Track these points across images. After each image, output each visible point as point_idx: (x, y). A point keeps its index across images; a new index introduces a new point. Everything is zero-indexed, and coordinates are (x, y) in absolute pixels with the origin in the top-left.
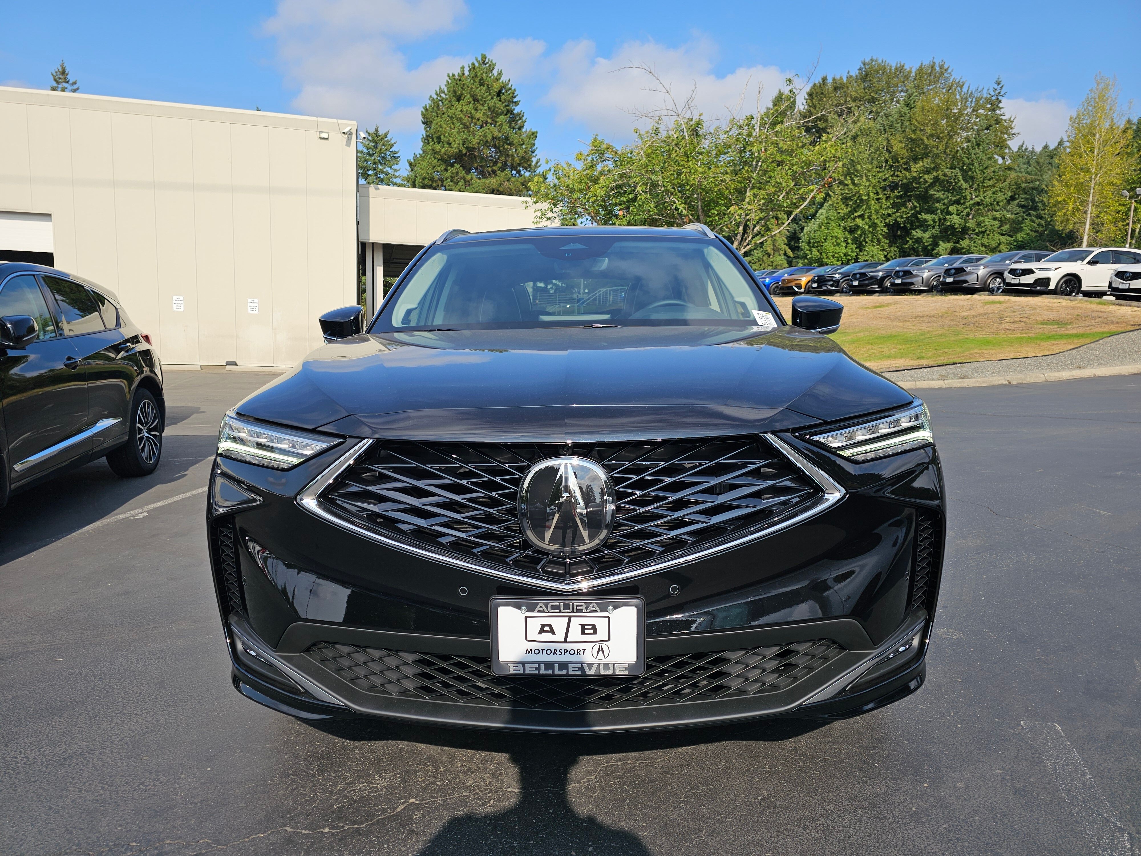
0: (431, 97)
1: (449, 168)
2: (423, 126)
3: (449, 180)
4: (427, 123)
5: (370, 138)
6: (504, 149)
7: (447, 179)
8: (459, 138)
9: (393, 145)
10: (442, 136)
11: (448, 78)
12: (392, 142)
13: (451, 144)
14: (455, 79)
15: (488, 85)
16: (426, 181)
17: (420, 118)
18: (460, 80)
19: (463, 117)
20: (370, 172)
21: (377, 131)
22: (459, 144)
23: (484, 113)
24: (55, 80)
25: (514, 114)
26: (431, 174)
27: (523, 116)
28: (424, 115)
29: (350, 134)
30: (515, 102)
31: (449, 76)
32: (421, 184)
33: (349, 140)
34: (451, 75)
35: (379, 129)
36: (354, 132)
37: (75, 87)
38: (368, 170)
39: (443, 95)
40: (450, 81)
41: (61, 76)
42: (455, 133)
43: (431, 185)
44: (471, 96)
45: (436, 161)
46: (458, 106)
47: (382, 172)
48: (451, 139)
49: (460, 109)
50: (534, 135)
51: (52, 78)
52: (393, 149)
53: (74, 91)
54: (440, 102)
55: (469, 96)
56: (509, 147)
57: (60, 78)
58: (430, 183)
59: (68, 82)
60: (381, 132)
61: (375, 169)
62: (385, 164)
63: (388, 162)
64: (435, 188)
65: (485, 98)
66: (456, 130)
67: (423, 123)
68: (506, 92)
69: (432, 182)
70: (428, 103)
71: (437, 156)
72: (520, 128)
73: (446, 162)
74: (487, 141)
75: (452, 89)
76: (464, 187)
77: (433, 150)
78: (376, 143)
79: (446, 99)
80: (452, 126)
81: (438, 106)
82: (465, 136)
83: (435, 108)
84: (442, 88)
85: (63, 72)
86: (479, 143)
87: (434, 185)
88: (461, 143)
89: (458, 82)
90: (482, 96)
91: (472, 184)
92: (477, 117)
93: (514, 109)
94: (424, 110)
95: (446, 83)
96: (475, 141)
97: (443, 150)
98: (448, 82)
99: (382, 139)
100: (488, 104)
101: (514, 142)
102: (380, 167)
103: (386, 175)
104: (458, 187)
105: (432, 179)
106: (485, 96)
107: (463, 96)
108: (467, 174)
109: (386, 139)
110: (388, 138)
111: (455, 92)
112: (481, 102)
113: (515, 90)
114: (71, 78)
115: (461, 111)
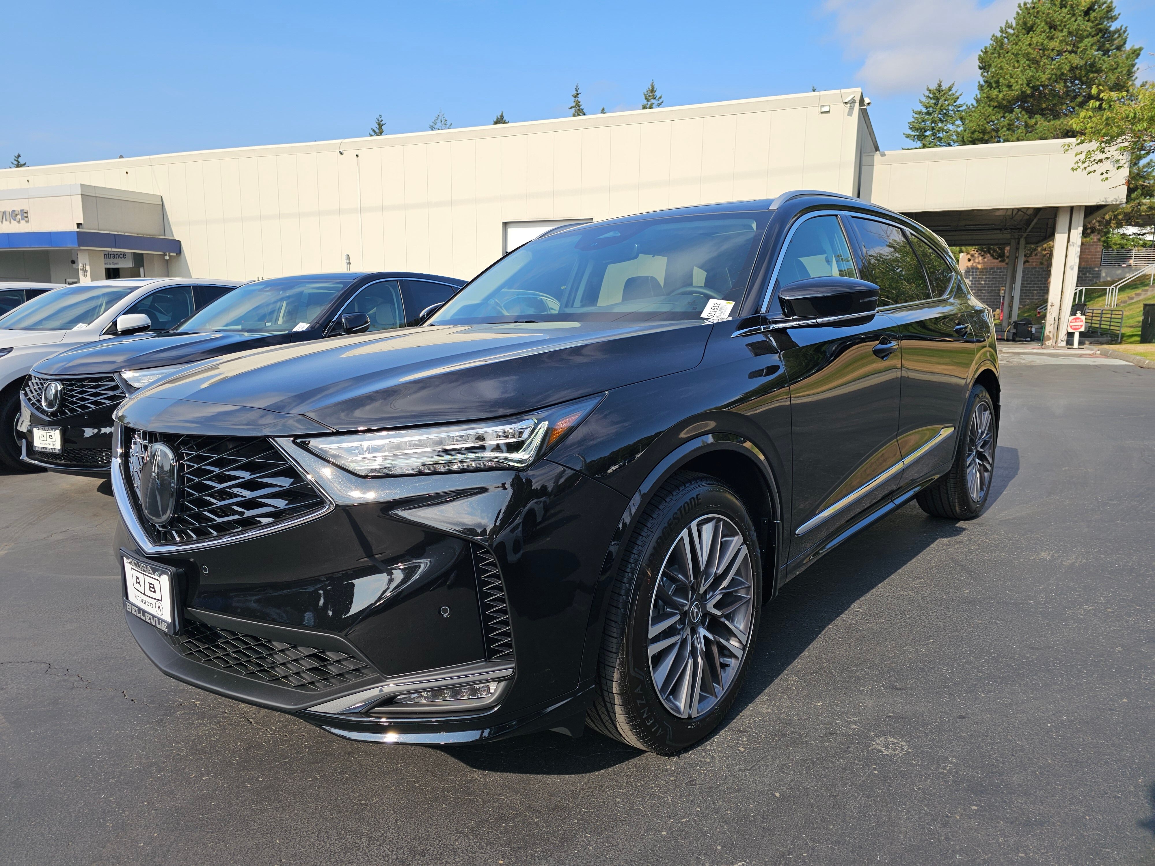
0: (993, 36)
1: (1007, 114)
2: (980, 71)
3: (1005, 129)
4: (984, 66)
5: (931, 96)
6: (1088, 78)
7: (1002, 128)
8: (1023, 77)
9: (958, 98)
10: (1001, 80)
11: (1018, 10)
12: (957, 94)
13: (1011, 86)
14: (1027, 8)
15: (1071, 6)
16: (976, 135)
17: (977, 63)
18: (1034, 8)
19: (1032, 51)
20: (928, 133)
21: (940, 86)
22: (1022, 85)
23: (1061, 41)
24: (646, 98)
25: (1109, 33)
26: (982, 126)
27: (1125, 32)
28: (981, 59)
29: (853, 101)
30: (1111, 18)
31: (1019, 6)
32: (970, 139)
33: (851, 109)
34: (1022, 5)
35: (942, 84)
36: (858, 99)
37: (660, 101)
38: (926, 131)
39: (1011, 31)
40: (1020, 12)
41: (651, 94)
42: (1018, 73)
43: (982, 138)
44: (1046, 23)
45: (990, 110)
46: (1026, 39)
47: (941, 130)
48: (1012, 80)
49: (1028, 43)
50: (1136, 53)
51: (644, 97)
52: (958, 103)
53: (659, 105)
54: (1006, 40)
55: (1043, 24)
56: (1096, 75)
57: (650, 96)
58: (981, 136)
59: (655, 99)
60: (945, 87)
61: (933, 129)
62: (946, 120)
63: (950, 118)
64: (987, 142)
65: (1066, 22)
66: (1021, 68)
67: (980, 68)
68: (1100, 7)
69: (984, 135)
70: (988, 43)
71: (992, 103)
72: (1119, 48)
73: (1006, 108)
74: (1063, 74)
75: (1020, 22)
76: (1023, 134)
77: (988, 97)
78: (938, 99)
79: (1013, 35)
80: (1016, 65)
81: (1002, 44)
82: (1031, 74)
83: (998, 48)
84: (1010, 22)
85: (653, 90)
86: (1049, 79)
87: (986, 137)
88: (1025, 82)
89: (1031, 11)
90: (1062, 21)
91: (1036, 130)
92: (1051, 48)
93: (1110, 26)
94: (982, 54)
95: (1015, 16)
96: (1044, 77)
97: (1001, 96)
98: (1018, 13)
99: (944, 94)
100: (1069, 29)
101: (1104, 67)
102: (940, 125)
103: (947, 132)
104: (1015, 136)
105: (984, 132)
106: (1065, 20)
107: (1036, 26)
108: (1030, 118)
109: (950, 93)
110: (953, 91)
111: (1025, 23)
112: (1060, 28)
113: (1111, 2)
114: (658, 94)
115: (1030, 45)
